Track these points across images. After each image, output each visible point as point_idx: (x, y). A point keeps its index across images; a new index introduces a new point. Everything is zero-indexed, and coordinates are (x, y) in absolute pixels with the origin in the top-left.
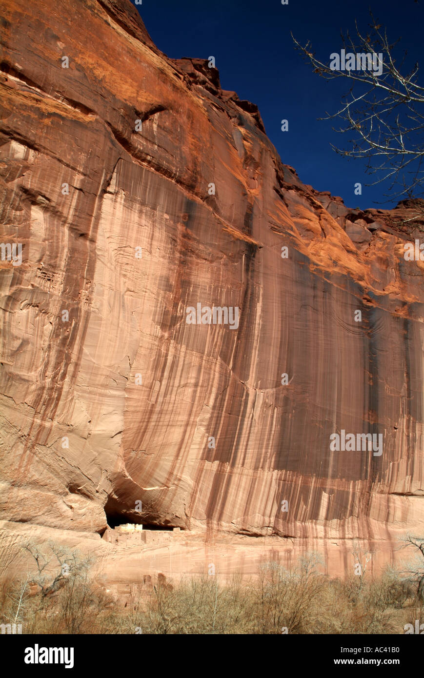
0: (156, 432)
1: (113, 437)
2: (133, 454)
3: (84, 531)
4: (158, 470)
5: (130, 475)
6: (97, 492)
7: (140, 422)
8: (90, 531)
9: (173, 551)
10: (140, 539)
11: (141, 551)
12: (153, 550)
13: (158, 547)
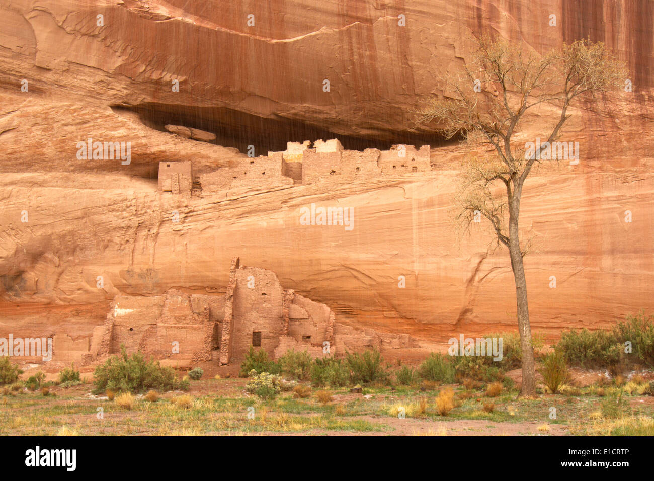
6: (44, 70)
9: (425, 196)
10: (280, 173)
11: (284, 205)
12: (333, 198)
13: (354, 190)
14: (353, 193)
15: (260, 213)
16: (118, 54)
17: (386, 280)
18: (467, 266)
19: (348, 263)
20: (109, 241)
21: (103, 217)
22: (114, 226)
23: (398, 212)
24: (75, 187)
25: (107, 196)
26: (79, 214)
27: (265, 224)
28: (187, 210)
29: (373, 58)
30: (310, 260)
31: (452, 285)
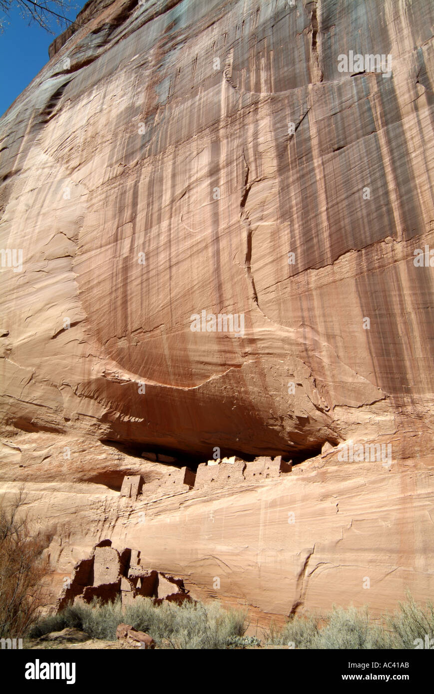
0: (148, 291)
1: (54, 337)
2: (122, 344)
3: (49, 482)
4: (191, 346)
5: (143, 375)
6: (67, 420)
7: (111, 293)
8: (63, 480)
9: (270, 498)
10: (183, 482)
11: (181, 506)
12: (211, 500)
13: (224, 493)
14: (224, 496)
15: (168, 512)
16: (104, 407)
17: (238, 570)
18: (298, 560)
19: (214, 553)
20: (88, 530)
21: (87, 512)
22: (92, 519)
23: (251, 511)
24: (75, 492)
25: (90, 499)
26: (73, 510)
27: (168, 520)
28: (131, 510)
29: (246, 392)
30: (192, 550)
31: (286, 578)
